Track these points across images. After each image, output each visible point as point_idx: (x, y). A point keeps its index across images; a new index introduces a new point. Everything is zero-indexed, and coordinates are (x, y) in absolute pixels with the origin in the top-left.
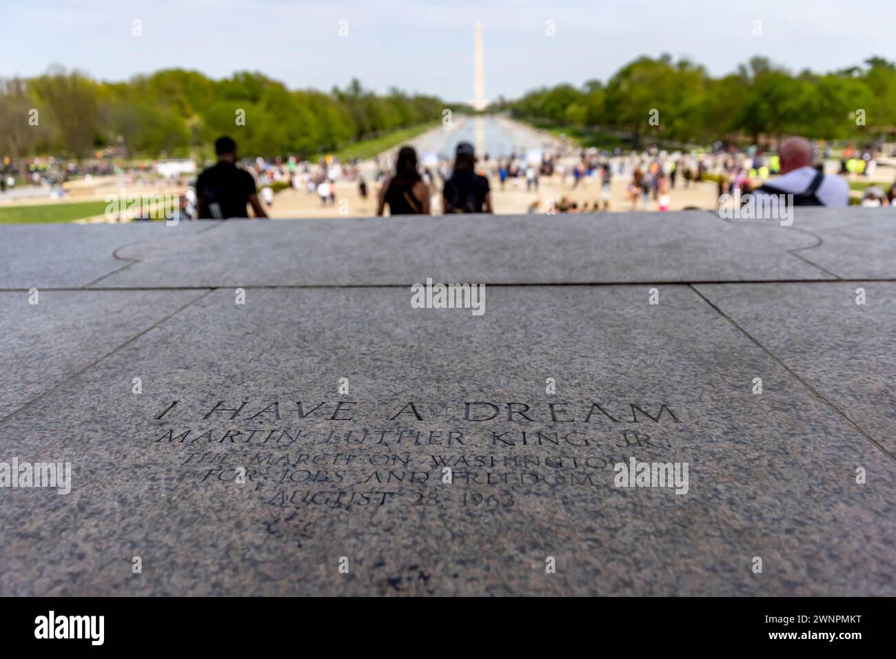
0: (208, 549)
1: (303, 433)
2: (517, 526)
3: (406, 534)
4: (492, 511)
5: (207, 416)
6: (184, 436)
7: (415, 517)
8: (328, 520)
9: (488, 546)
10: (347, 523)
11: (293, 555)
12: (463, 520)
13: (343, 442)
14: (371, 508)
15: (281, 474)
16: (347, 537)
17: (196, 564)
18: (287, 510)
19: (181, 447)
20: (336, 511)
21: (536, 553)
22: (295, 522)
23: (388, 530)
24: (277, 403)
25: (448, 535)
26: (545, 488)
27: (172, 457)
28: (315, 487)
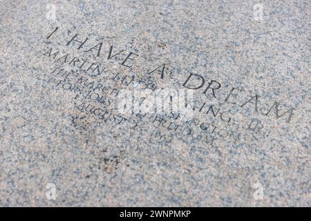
0: (50, 122)
1: (106, 70)
2: (164, 153)
3: (121, 141)
4: (159, 143)
5: (69, 43)
6: (55, 55)
7: (128, 134)
8: (96, 124)
9: (147, 158)
10: (102, 128)
11: (77, 136)
12: (146, 143)
13: (120, 82)
14: (114, 124)
15: (87, 93)
16: (99, 135)
17: (44, 128)
18: (83, 113)
19: (53, 61)
20: (100, 121)
21: (162, 167)
22: (83, 120)
23: (115, 137)
24: (101, 44)
25: (136, 147)
26: (190, 139)
27: (48, 67)
28: (98, 105)
